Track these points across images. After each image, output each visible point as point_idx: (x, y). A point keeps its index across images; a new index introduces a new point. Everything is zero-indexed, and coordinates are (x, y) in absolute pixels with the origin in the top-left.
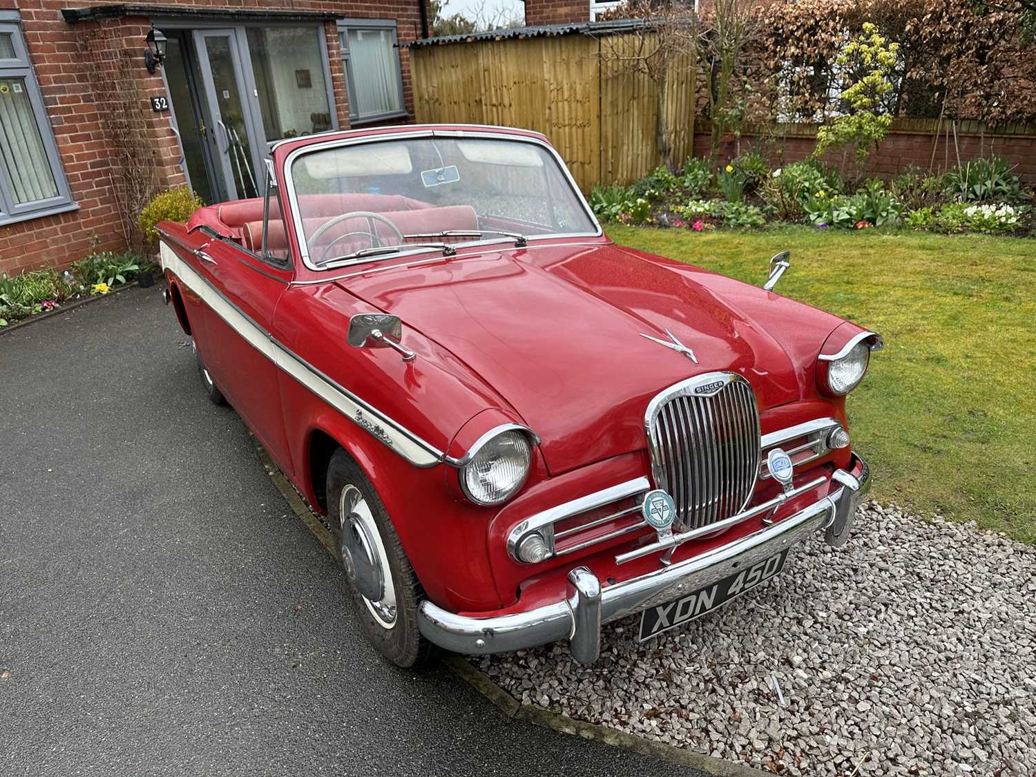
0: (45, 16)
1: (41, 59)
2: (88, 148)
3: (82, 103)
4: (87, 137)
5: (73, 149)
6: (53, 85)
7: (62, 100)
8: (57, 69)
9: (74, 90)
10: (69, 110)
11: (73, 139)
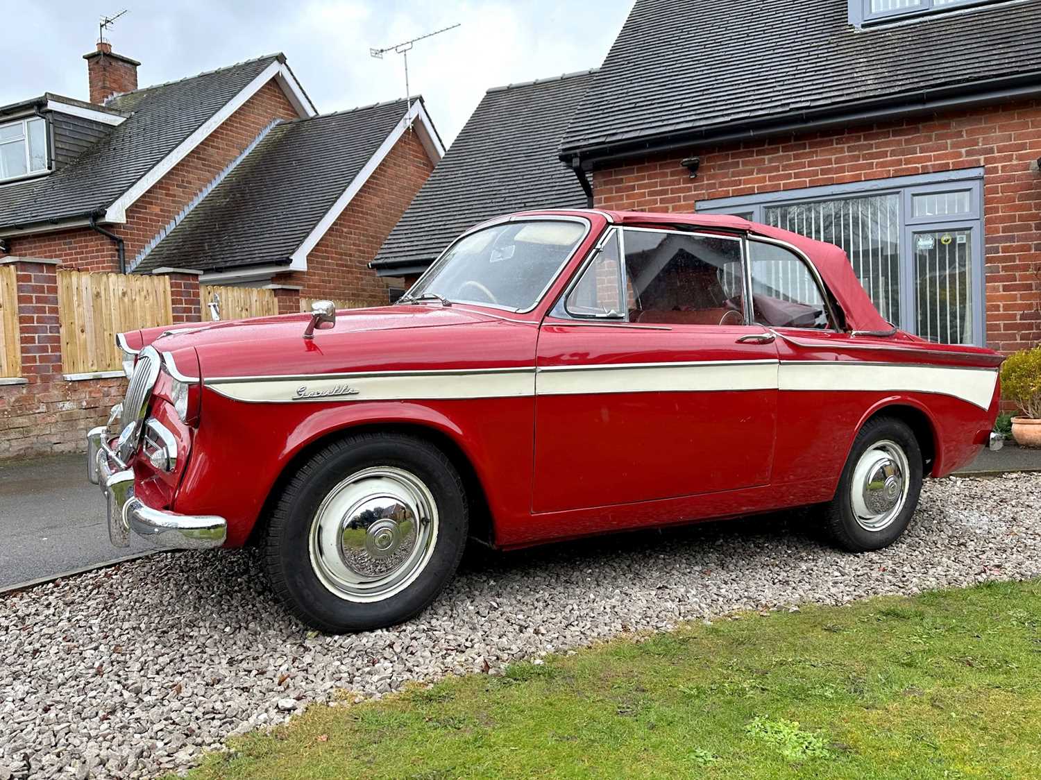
0: (1014, 168)
1: (996, 210)
2: (1022, 298)
3: (1033, 252)
4: (1029, 287)
5: (1002, 298)
6: (1001, 234)
7: (1005, 250)
8: (1012, 218)
9: (1026, 238)
10: (1013, 259)
11: (1006, 288)
